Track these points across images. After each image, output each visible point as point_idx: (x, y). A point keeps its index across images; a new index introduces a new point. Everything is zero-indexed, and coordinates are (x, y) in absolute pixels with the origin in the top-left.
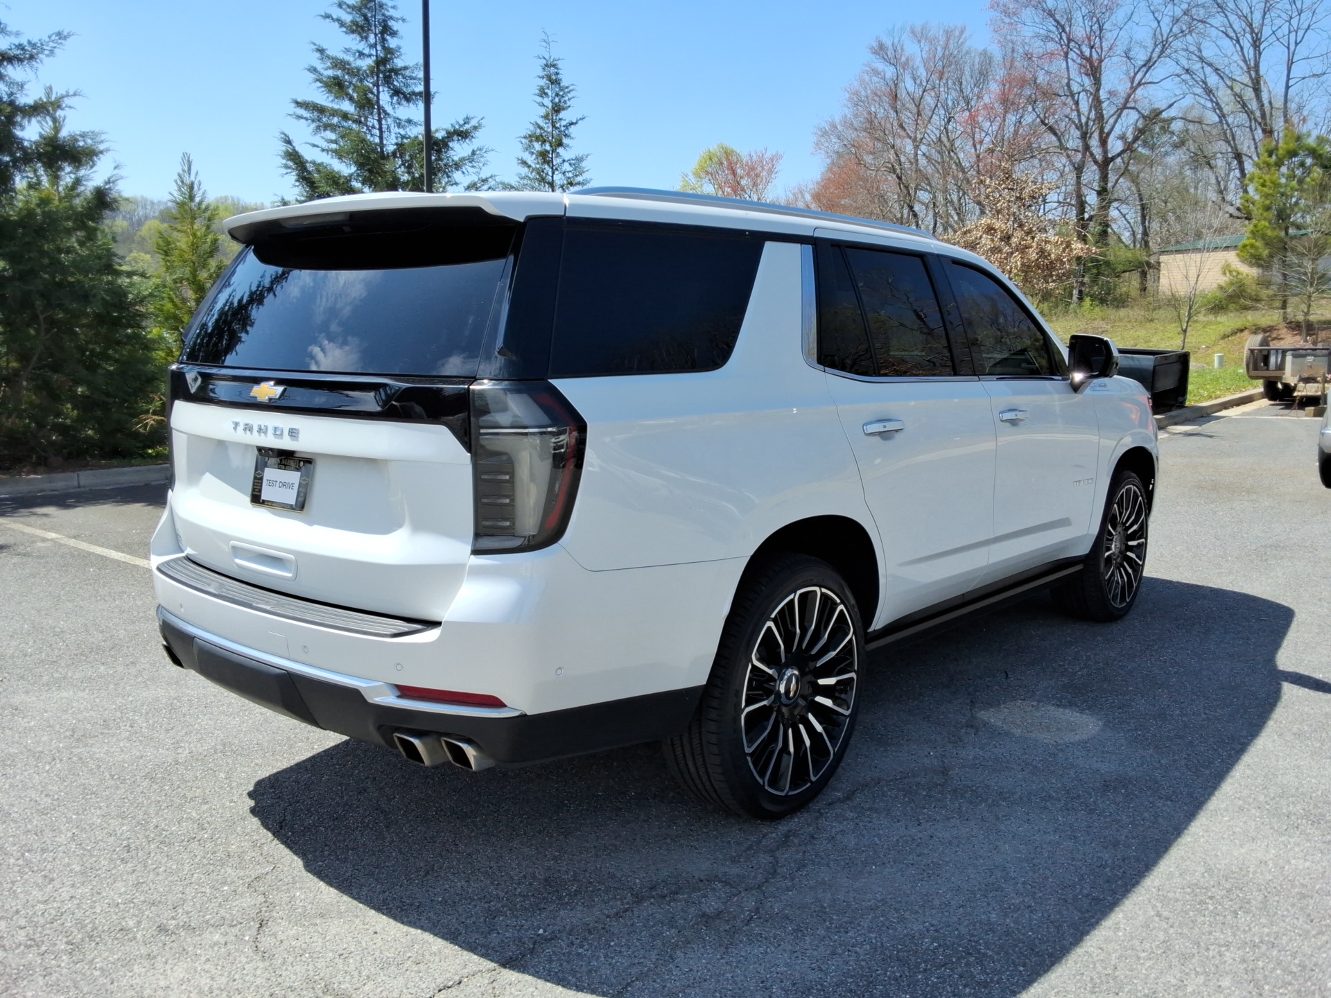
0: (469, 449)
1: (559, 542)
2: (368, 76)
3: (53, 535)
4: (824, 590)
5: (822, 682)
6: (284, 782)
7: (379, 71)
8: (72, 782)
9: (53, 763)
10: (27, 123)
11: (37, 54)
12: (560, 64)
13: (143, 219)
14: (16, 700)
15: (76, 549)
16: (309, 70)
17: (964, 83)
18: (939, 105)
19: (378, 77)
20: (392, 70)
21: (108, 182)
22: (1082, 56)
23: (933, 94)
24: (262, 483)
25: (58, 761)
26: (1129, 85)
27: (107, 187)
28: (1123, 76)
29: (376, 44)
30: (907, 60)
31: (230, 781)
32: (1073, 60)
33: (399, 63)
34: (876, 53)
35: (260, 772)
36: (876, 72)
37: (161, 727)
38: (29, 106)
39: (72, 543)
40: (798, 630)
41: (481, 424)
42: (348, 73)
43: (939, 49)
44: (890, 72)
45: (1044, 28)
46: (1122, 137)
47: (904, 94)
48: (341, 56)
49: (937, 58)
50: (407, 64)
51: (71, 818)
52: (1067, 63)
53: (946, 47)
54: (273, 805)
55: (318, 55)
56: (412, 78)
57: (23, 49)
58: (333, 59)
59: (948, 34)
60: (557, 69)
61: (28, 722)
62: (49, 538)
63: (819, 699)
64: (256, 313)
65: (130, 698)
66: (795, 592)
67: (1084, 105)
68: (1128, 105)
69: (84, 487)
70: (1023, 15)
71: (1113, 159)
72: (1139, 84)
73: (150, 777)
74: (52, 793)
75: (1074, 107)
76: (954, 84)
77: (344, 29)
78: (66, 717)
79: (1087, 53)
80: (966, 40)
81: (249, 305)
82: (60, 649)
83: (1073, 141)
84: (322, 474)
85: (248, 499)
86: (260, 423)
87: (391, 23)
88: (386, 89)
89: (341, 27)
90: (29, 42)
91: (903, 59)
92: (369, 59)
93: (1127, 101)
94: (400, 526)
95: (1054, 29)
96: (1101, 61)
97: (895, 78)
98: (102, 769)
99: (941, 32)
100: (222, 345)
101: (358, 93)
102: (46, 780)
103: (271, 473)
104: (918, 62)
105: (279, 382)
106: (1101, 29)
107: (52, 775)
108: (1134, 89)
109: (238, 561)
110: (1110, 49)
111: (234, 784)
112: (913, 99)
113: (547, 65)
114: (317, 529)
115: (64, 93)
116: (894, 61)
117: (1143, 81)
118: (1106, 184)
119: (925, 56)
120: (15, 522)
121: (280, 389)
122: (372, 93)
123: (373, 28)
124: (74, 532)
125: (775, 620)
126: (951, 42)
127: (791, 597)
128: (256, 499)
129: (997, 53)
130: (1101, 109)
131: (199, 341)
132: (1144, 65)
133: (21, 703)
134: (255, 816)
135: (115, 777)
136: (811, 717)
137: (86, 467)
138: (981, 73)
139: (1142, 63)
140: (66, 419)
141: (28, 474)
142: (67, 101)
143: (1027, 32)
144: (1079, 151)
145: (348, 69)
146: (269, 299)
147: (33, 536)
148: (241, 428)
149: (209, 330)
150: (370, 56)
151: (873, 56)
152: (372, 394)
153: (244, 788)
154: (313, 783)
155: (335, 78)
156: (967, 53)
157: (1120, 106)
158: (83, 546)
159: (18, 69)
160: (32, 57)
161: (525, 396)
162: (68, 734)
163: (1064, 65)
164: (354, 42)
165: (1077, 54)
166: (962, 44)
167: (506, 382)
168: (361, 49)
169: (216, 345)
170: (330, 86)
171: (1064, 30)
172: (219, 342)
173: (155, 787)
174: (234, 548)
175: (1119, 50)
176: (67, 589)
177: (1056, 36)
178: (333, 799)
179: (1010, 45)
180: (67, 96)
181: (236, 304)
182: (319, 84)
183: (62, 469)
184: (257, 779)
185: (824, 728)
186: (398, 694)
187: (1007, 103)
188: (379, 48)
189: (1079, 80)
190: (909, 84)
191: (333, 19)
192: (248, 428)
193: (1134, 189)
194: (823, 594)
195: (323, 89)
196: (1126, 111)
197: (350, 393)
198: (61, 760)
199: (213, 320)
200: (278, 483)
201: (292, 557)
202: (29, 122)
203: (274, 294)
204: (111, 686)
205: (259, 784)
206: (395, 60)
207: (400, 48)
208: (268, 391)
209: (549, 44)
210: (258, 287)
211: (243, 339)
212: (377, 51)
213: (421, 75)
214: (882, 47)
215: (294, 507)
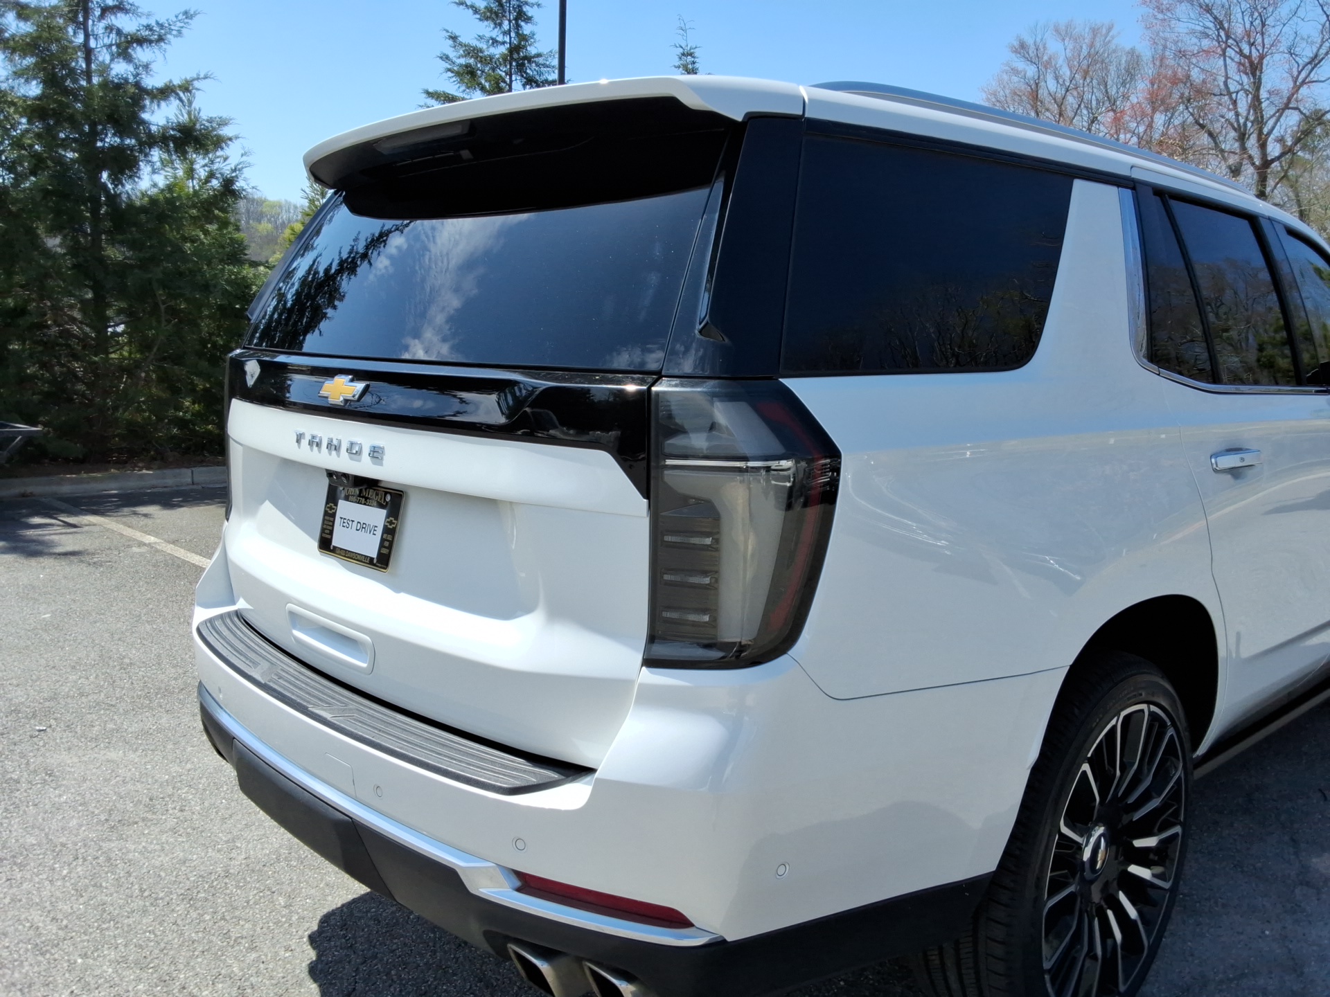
0: (646, 493)
1: (790, 652)
2: (501, 64)
3: (151, 539)
4: (1153, 708)
5: (1138, 843)
6: (360, 918)
7: (512, 58)
8: (91, 899)
9: (75, 863)
10: (156, 107)
11: (165, 35)
12: (697, 53)
13: (286, 222)
14: (53, 760)
15: (173, 558)
16: (441, 58)
17: (1110, 83)
18: (1082, 106)
19: (511, 65)
20: (525, 58)
21: (234, 170)
22: (1241, 53)
23: (1075, 93)
24: (333, 522)
25: (80, 861)
26: (1291, 85)
27: (234, 174)
28: (1286, 75)
29: (509, 31)
30: (1050, 59)
31: (291, 912)
32: (1230, 58)
33: (532, 50)
34: (1016, 52)
35: (330, 898)
36: (1015, 71)
37: (217, 813)
38: (157, 89)
39: (170, 549)
40: (1118, 773)
41: (667, 450)
42: (481, 62)
43: (1084, 47)
44: (1031, 71)
45: (1201, 24)
46: (1281, 140)
47: (1046, 93)
48: (474, 43)
49: (1082, 57)
50: (540, 51)
51: (75, 962)
52: (1225, 60)
53: (1092, 45)
54: (341, 961)
55: (451, 42)
56: (545, 66)
57: (151, 30)
58: (465, 46)
59: (1095, 32)
60: (694, 57)
61: (60, 796)
62: (147, 542)
63: (1134, 869)
64: (346, 284)
65: (189, 766)
66: (1118, 714)
67: (1243, 104)
68: (1291, 106)
69: (198, 484)
70: (1177, 11)
71: (1273, 161)
72: (1303, 82)
73: (188, 898)
74: (60, 916)
75: (1231, 107)
76: (1099, 84)
77: (478, 16)
78: (106, 790)
79: (1246, 51)
80: (1113, 37)
81: (338, 274)
82: (123, 688)
83: (1229, 141)
84: (414, 517)
85: (315, 544)
86: (331, 436)
87: (526, 8)
88: (519, 78)
89: (475, 14)
90: (157, 23)
91: (1045, 58)
92: (502, 46)
93: (1289, 99)
94: (528, 609)
95: (1211, 25)
96: (1262, 57)
97: (1036, 77)
98: (131, 879)
99: (1087, 30)
100: (302, 323)
101: (490, 81)
102: (58, 894)
103: (345, 508)
104: (1061, 61)
105: (358, 375)
106: (1263, 25)
107: (68, 884)
108: (1297, 88)
109: (297, 633)
110: (1272, 45)
111: (295, 917)
112: (1055, 99)
113: (683, 54)
114: (404, 598)
115: (195, 76)
116: (1035, 60)
117: (1307, 80)
118: (1265, 188)
119: (1069, 54)
120: (117, 522)
121: (360, 386)
122: (505, 82)
123: (507, 14)
124: (174, 536)
125: (1090, 761)
126: (1097, 39)
127: (1113, 722)
128: (325, 544)
129: (1145, 51)
130: (1261, 111)
131: (276, 316)
132: (1310, 63)
133: (59, 765)
134: (315, 981)
135: (146, 894)
136: (1122, 897)
137: (201, 463)
138: (1128, 71)
139: (1307, 60)
140: (186, 412)
141: (141, 469)
142: (196, 84)
143: (1181, 28)
144: (1236, 154)
145: (481, 57)
146: (363, 268)
147: (130, 539)
148: (305, 442)
149: (289, 305)
150: (503, 43)
151: (1013, 55)
152: (494, 397)
153: (308, 925)
154: (397, 923)
155: (468, 66)
156: (1114, 51)
157: (1281, 106)
158: (181, 553)
159: (147, 50)
160: (161, 39)
161: (743, 406)
162: (103, 818)
163: (1221, 62)
164: (487, 29)
165: (1236, 52)
166: (1109, 41)
167: (712, 382)
168: (494, 37)
169: (295, 323)
170: (462, 75)
171: (1222, 28)
172: (299, 321)
173: (194, 915)
174: (292, 614)
175: (1283, 47)
176: (151, 606)
177: (1212, 32)
178: (422, 955)
179: (1163, 42)
180: (198, 79)
181: (321, 274)
182: (450, 74)
183: (179, 464)
184: (325, 911)
185: (1140, 912)
186: (518, 883)
187: (1157, 101)
188: (513, 34)
189: (1237, 78)
190: (1052, 85)
191: (467, 6)
192: (315, 443)
193: (1291, 194)
194: (1152, 714)
195: (454, 79)
196: (1288, 112)
197: (464, 395)
198: (85, 860)
199: (293, 290)
200: (355, 524)
201: (367, 638)
202: (159, 106)
203: (369, 261)
204: (170, 746)
205: (326, 920)
206: (528, 48)
207: (534, 35)
208: (342, 389)
209: (686, 32)
210: (350, 253)
211: (328, 315)
212: (510, 38)
213: (556, 62)
214: (1023, 46)
215: (375, 561)
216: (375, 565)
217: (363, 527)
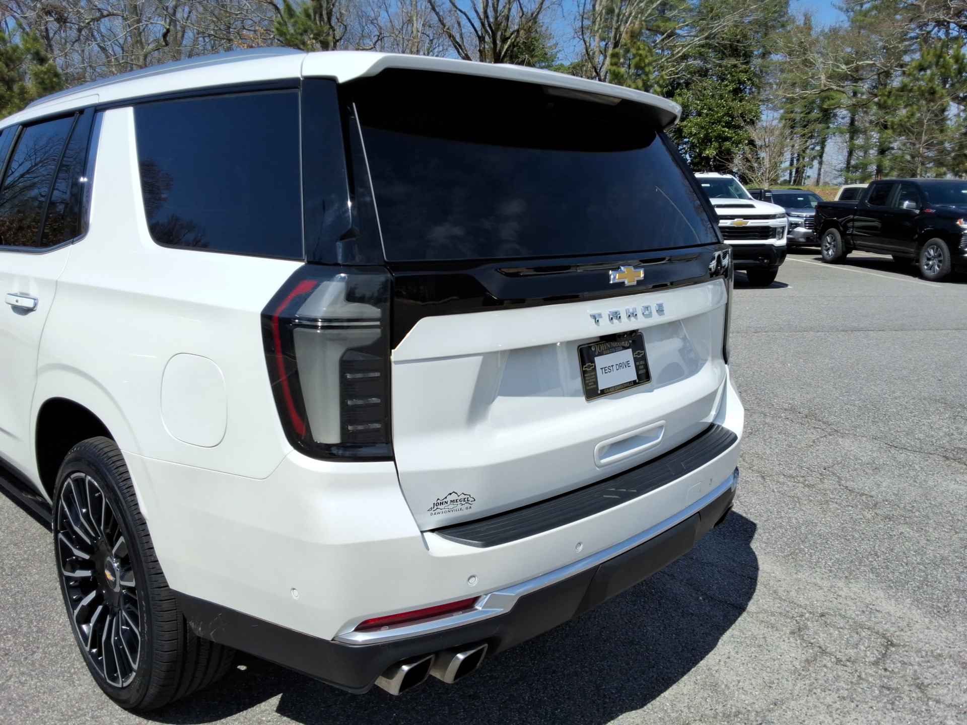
24: (594, 375)
85: (581, 399)
103: (604, 360)
109: (603, 462)
128: (592, 393)
148: (605, 319)
174: (601, 450)
192: (615, 317)
200: (613, 367)
201: (663, 421)
215: (637, 381)
216: (638, 383)
217: (620, 366)
